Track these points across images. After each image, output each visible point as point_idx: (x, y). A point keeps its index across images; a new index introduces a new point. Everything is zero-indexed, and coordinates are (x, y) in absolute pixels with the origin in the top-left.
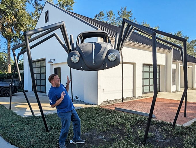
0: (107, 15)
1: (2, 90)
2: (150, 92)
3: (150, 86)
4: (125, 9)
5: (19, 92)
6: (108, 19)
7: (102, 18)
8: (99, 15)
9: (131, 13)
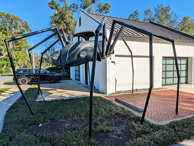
0: (145, 13)
1: (51, 78)
2: (173, 84)
3: (174, 78)
4: (161, 5)
5: (62, 80)
6: (146, 16)
7: (137, 16)
8: (134, 14)
9: (169, 8)
